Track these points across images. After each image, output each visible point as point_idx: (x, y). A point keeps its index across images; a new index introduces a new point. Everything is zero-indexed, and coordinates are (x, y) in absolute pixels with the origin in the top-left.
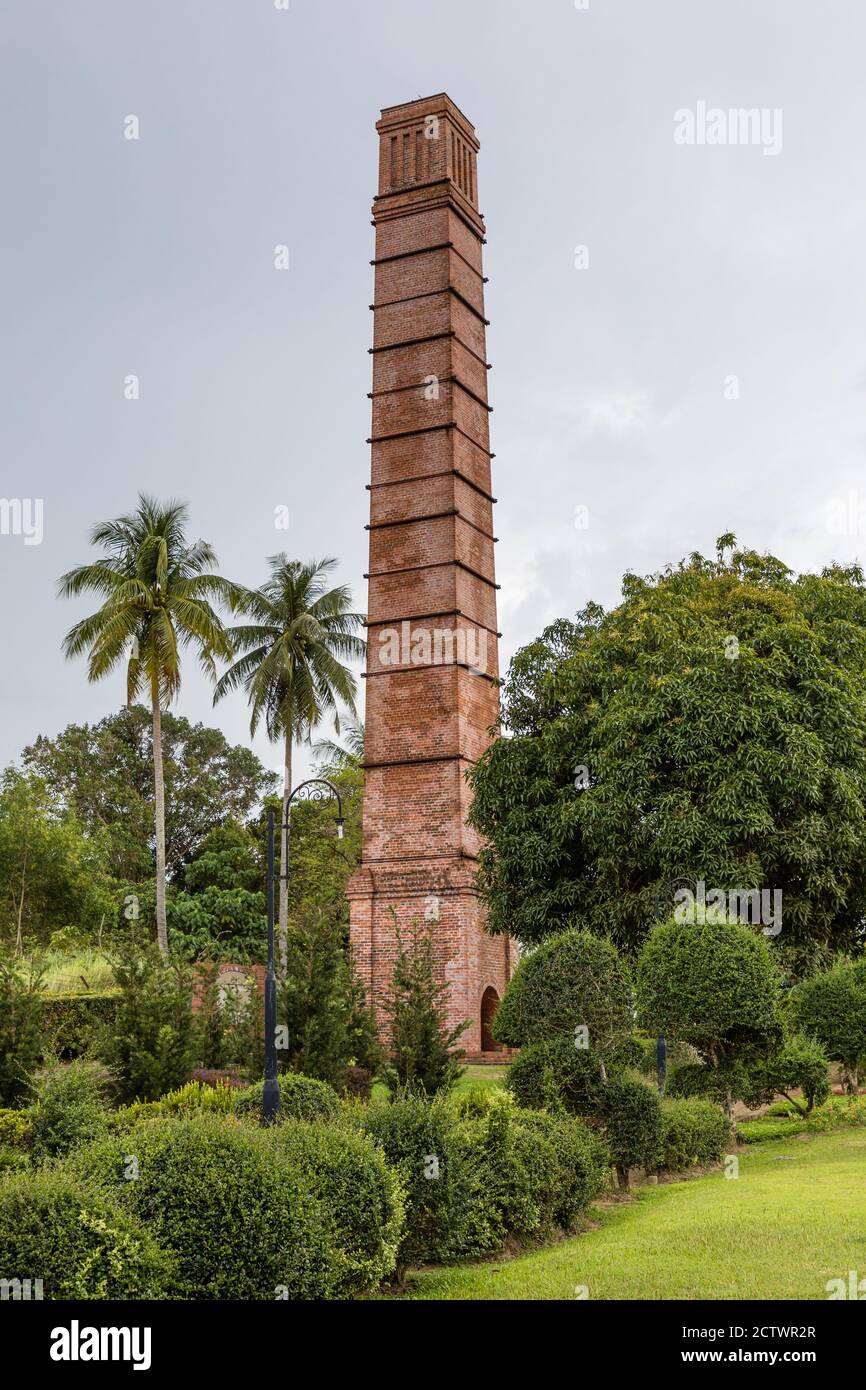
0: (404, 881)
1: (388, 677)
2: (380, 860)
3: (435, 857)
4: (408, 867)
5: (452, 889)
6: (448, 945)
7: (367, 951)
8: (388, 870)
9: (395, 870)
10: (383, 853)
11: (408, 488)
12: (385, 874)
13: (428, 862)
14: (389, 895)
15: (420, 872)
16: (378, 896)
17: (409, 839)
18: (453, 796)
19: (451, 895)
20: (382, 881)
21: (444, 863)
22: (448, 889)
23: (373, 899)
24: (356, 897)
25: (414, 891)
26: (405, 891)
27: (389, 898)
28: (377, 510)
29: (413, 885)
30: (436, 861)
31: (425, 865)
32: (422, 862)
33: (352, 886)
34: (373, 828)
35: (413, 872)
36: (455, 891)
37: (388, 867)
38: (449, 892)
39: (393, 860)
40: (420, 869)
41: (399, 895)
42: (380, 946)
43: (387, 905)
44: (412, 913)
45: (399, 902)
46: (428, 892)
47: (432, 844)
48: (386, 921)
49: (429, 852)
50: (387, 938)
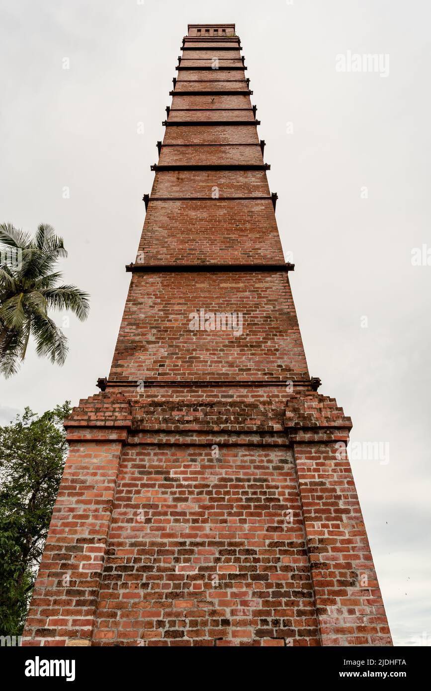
0: (200, 415)
3: (258, 384)
4: (203, 395)
5: (315, 429)
7: (89, 563)
8: (159, 399)
9: (175, 399)
12: (155, 405)
13: (244, 391)
14: (164, 438)
15: (233, 405)
16: (136, 440)
17: (204, 356)
19: (311, 443)
20: (149, 413)
22: (306, 429)
23: (124, 444)
26: (200, 432)
27: (160, 446)
29: (219, 422)
30: (261, 391)
31: (244, 397)
32: (231, 391)
35: (220, 404)
36: (321, 436)
37: (162, 395)
38: (307, 436)
39: (172, 384)
40: (228, 399)
41: (188, 440)
42: (124, 555)
43: (152, 459)
44: (213, 480)
45: (181, 455)
46: (256, 439)
47: (250, 365)
48: (147, 494)
49: (244, 377)
50: (147, 536)
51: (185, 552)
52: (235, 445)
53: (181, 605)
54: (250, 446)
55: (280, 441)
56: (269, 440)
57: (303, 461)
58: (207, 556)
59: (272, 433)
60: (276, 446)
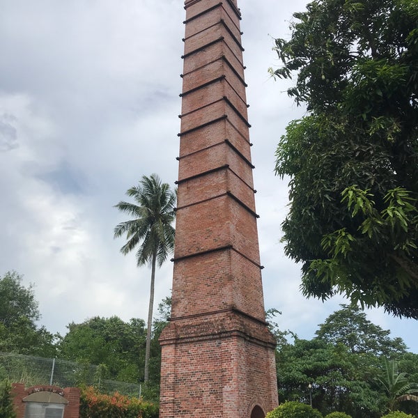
0: (196, 330)
1: (188, 208)
2: (182, 318)
3: (216, 312)
4: (199, 321)
5: (226, 332)
6: (225, 373)
7: (171, 380)
8: (186, 324)
9: (190, 323)
10: (183, 313)
11: (201, 111)
12: (184, 327)
14: (186, 340)
15: (206, 323)
16: (179, 342)
17: (199, 302)
18: (227, 271)
19: (226, 337)
20: (182, 331)
21: (222, 315)
22: (224, 332)
23: (176, 344)
24: (165, 343)
25: (202, 336)
26: (195, 337)
27: (186, 343)
28: (184, 126)
29: (201, 332)
30: (216, 315)
31: (211, 318)
32: (207, 317)
33: (163, 335)
34: (178, 297)
35: (203, 323)
36: (228, 334)
37: (187, 322)
38: (224, 335)
39: (190, 317)
40: (206, 321)
41: (192, 340)
42: (180, 376)
43: (185, 347)
44: (200, 352)
45: (192, 345)
46: (211, 337)
47: (214, 304)
48: (184, 359)
49: (211, 310)
50: (185, 371)
51: (193, 374)
52: (206, 340)
53: (193, 388)
54: (210, 340)
55: (218, 336)
56: (215, 337)
57: (223, 344)
58: (198, 375)
59: (216, 334)
60: (216, 339)
